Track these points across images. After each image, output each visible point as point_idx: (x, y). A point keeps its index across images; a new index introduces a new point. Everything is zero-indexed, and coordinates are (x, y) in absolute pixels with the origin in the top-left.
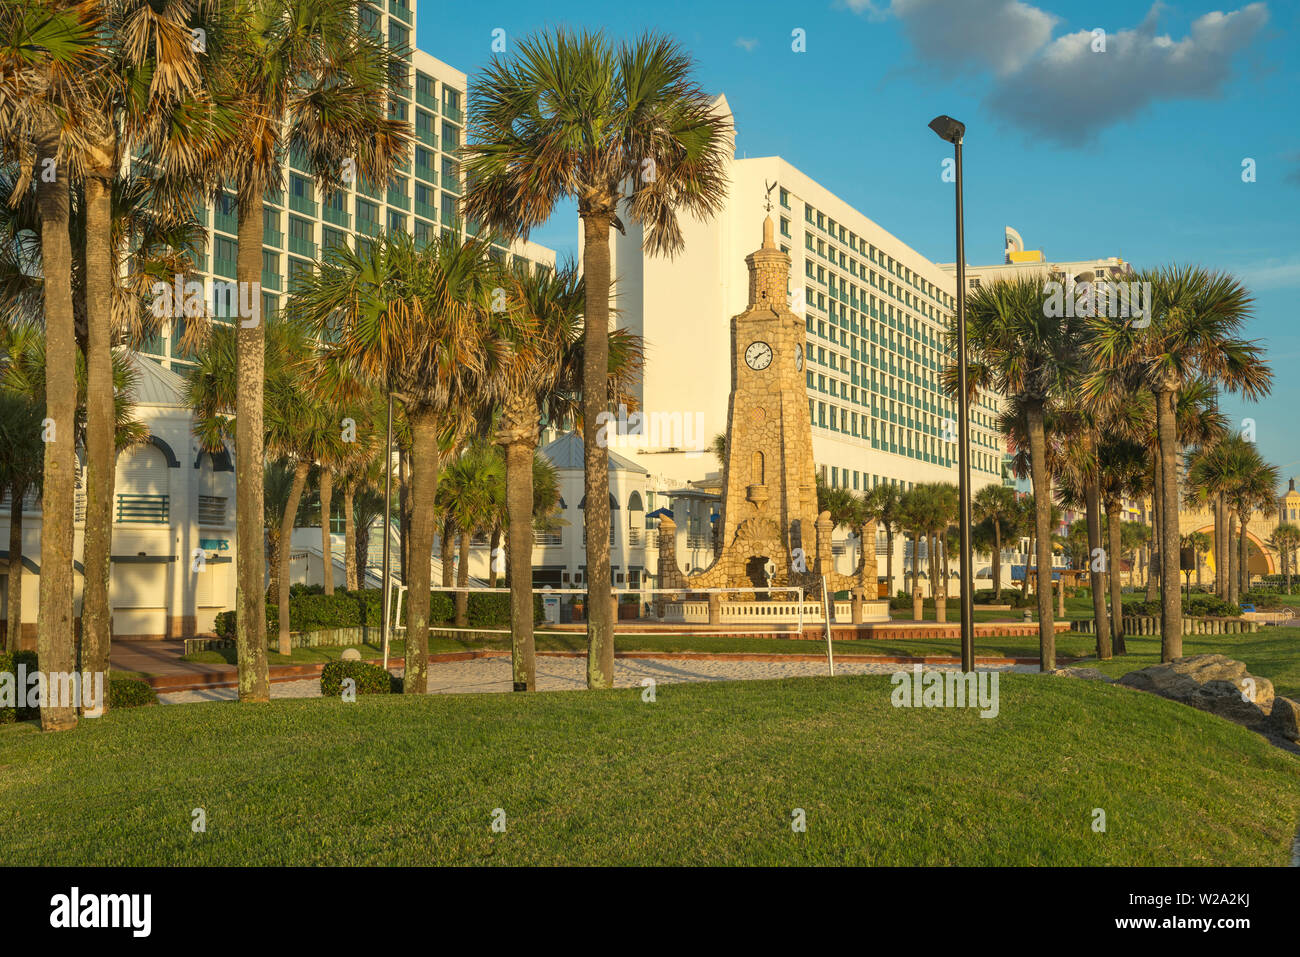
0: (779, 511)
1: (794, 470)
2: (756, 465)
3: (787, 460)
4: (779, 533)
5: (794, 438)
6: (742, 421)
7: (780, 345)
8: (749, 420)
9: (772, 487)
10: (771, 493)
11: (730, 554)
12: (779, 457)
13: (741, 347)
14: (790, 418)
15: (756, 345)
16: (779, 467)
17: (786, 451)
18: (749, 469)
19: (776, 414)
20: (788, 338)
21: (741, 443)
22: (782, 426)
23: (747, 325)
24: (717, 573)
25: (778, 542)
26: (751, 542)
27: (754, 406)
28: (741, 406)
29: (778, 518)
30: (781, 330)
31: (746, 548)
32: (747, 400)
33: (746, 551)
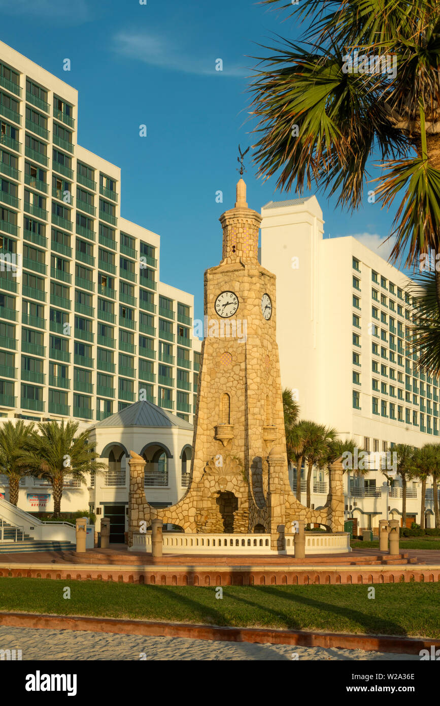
0: (243, 449)
1: (256, 410)
2: (223, 406)
3: (250, 400)
4: (241, 468)
5: (258, 380)
6: (211, 365)
7: (246, 294)
8: (217, 364)
9: (237, 426)
10: (236, 432)
11: (198, 489)
12: (243, 398)
13: (211, 297)
14: (255, 361)
15: (224, 294)
16: (243, 408)
17: (249, 392)
18: (217, 409)
19: (243, 358)
20: (253, 287)
21: (210, 386)
22: (246, 369)
23: (217, 276)
24: (185, 507)
25: (241, 478)
26: (217, 477)
27: (222, 351)
28: (211, 351)
29: (242, 455)
30: (246, 279)
31: (213, 483)
32: (215, 346)
33: (212, 486)
